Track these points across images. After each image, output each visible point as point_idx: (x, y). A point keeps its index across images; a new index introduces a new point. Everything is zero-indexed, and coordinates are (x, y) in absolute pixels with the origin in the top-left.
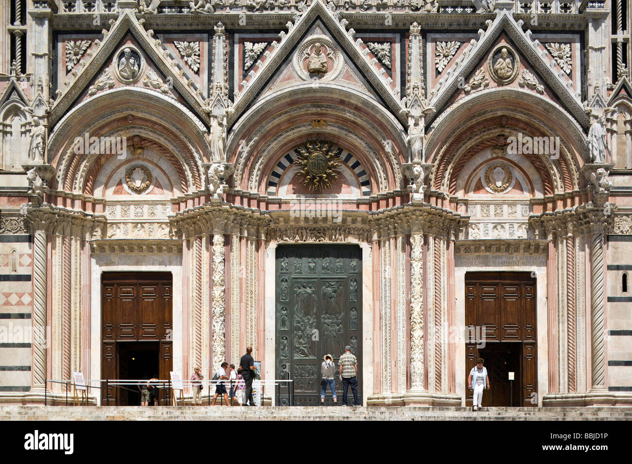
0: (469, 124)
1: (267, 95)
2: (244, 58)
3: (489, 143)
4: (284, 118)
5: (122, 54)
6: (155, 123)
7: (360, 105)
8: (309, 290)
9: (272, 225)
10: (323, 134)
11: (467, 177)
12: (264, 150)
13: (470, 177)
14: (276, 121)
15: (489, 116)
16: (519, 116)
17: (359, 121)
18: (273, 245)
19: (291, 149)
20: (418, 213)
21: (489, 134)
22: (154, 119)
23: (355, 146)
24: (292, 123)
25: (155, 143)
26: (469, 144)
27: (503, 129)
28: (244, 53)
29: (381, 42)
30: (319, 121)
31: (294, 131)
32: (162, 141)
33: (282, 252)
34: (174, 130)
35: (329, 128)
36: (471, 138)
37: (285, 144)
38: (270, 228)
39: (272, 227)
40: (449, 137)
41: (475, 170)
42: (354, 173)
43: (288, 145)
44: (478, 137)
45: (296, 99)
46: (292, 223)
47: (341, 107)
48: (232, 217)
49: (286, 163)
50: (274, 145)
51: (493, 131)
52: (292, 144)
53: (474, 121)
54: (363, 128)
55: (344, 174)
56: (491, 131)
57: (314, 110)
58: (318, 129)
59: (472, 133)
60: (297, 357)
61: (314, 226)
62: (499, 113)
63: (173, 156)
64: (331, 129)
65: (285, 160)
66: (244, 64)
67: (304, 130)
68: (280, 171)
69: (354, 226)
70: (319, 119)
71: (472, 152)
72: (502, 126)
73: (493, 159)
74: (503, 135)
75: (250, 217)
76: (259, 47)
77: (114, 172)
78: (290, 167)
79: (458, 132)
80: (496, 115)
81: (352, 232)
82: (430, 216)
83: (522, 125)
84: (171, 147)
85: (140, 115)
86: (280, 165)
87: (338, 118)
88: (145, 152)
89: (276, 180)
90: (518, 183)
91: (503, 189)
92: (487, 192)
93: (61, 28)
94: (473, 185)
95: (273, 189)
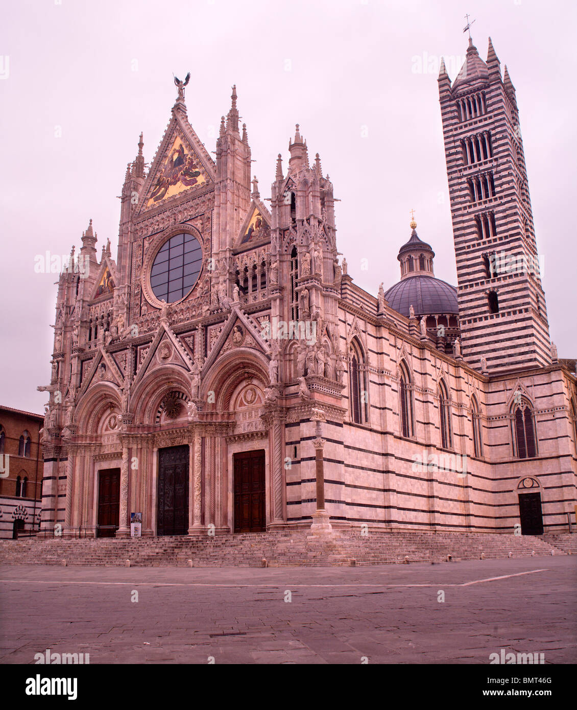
1: (147, 374)
2: (140, 358)
3: (242, 378)
4: (154, 384)
8: (171, 471)
10: (172, 388)
11: (235, 399)
12: (150, 402)
13: (237, 398)
14: (151, 386)
15: (233, 364)
16: (247, 362)
17: (181, 379)
18: (155, 450)
19: (164, 396)
21: (238, 374)
24: (159, 385)
26: (229, 382)
28: (140, 355)
29: (189, 337)
30: (169, 382)
31: (161, 389)
33: (161, 451)
36: (230, 378)
37: (159, 397)
39: (156, 440)
41: (239, 394)
44: (233, 376)
45: (157, 374)
47: (174, 374)
49: (163, 405)
50: (154, 397)
53: (227, 369)
54: (184, 383)
56: (239, 372)
58: (170, 386)
59: (229, 375)
60: (167, 508)
61: (171, 437)
62: (237, 362)
64: (175, 385)
65: (163, 403)
67: (165, 387)
68: (160, 409)
69: (186, 434)
71: (235, 385)
72: (243, 368)
73: (247, 386)
74: (246, 372)
76: (145, 351)
78: (162, 411)
79: (220, 377)
81: (186, 438)
85: (107, 393)
86: (161, 407)
87: (175, 380)
88: (115, 408)
89: (159, 415)
90: (259, 397)
91: (252, 402)
92: (245, 405)
93: (82, 359)
94: (239, 402)
95: (158, 420)
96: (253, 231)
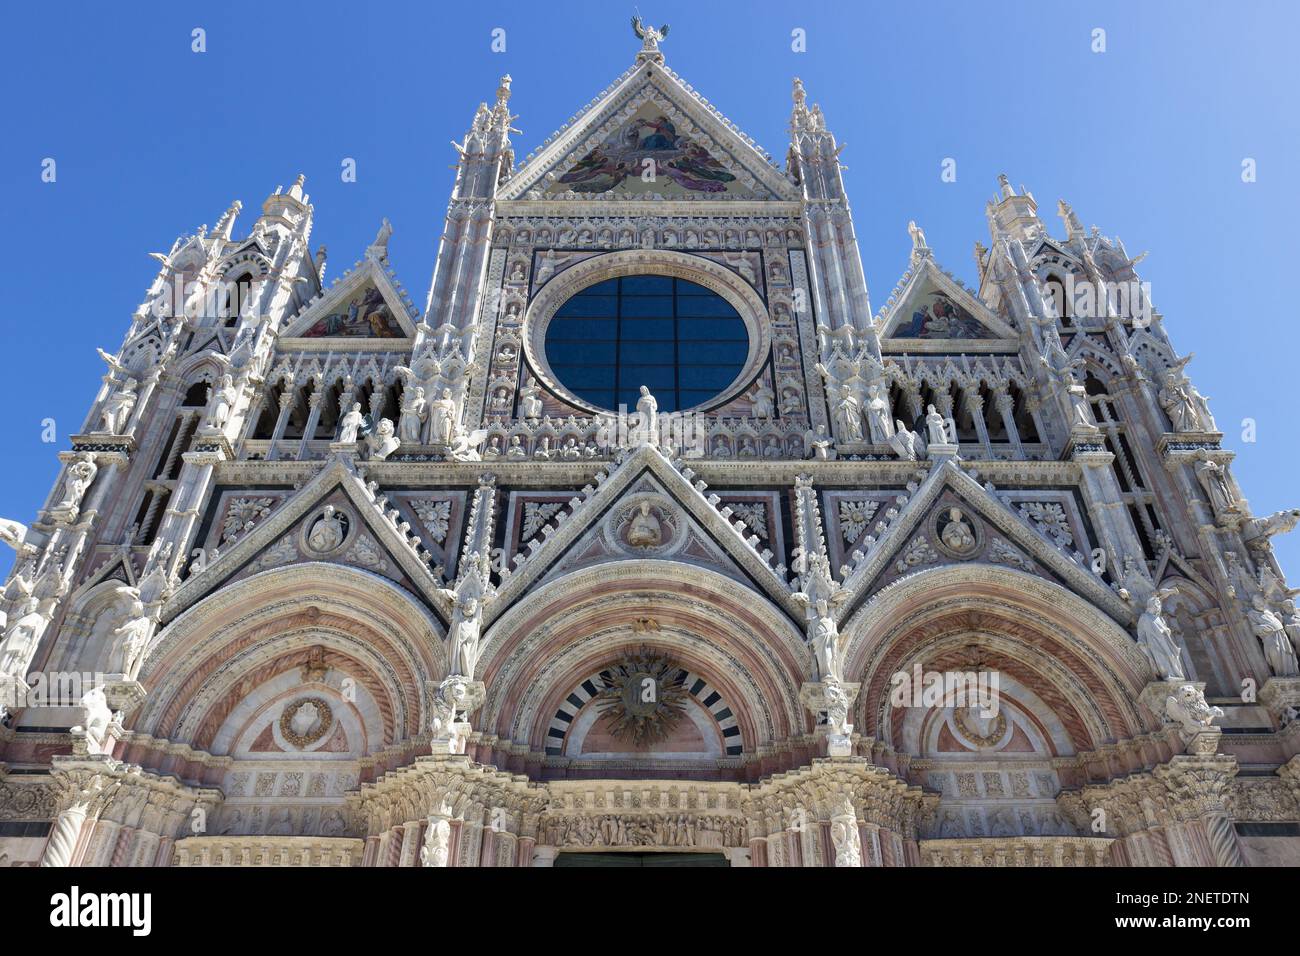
0: (914, 624)
2: (522, 524)
3: (953, 660)
4: (584, 615)
5: (321, 517)
6: (353, 622)
7: (718, 591)
9: (550, 811)
10: (651, 643)
11: (921, 721)
12: (545, 671)
13: (926, 720)
14: (571, 620)
15: (947, 611)
16: (999, 611)
17: (716, 619)
18: (549, 852)
19: (595, 670)
20: (841, 776)
21: (950, 643)
22: (353, 615)
23: (710, 665)
24: (598, 622)
25: (349, 659)
27: (975, 634)
28: (524, 517)
30: (645, 622)
31: (602, 638)
32: (361, 655)
34: (385, 633)
35: (664, 634)
36: (919, 650)
37: (585, 662)
38: (546, 818)
39: (551, 814)
40: (880, 645)
41: (934, 708)
42: (710, 714)
43: (590, 664)
44: (931, 647)
46: (590, 807)
47: (686, 596)
48: (471, 787)
49: (584, 696)
50: (564, 663)
51: (959, 637)
52: (596, 662)
53: (921, 620)
54: (724, 632)
55: (690, 715)
56: (953, 638)
57: (637, 602)
58: (644, 635)
59: (919, 639)
61: (634, 812)
62: (964, 606)
63: (377, 682)
64: (667, 637)
65: (583, 690)
66: (522, 532)
67: (619, 637)
68: (571, 709)
69: (712, 812)
70: (646, 617)
72: (972, 629)
74: (976, 646)
75: (507, 790)
76: (547, 510)
77: (262, 708)
78: (589, 704)
79: (895, 637)
80: (957, 610)
81: (709, 825)
82: (866, 785)
83: (1007, 626)
84: (374, 664)
85: (330, 608)
86: (574, 700)
87: (679, 616)
88: (329, 674)
89: (563, 726)
90: (1019, 732)
91: (991, 740)
92: (963, 749)
93: (231, 481)
94: (935, 735)
95: (557, 742)
96: (930, 320)
